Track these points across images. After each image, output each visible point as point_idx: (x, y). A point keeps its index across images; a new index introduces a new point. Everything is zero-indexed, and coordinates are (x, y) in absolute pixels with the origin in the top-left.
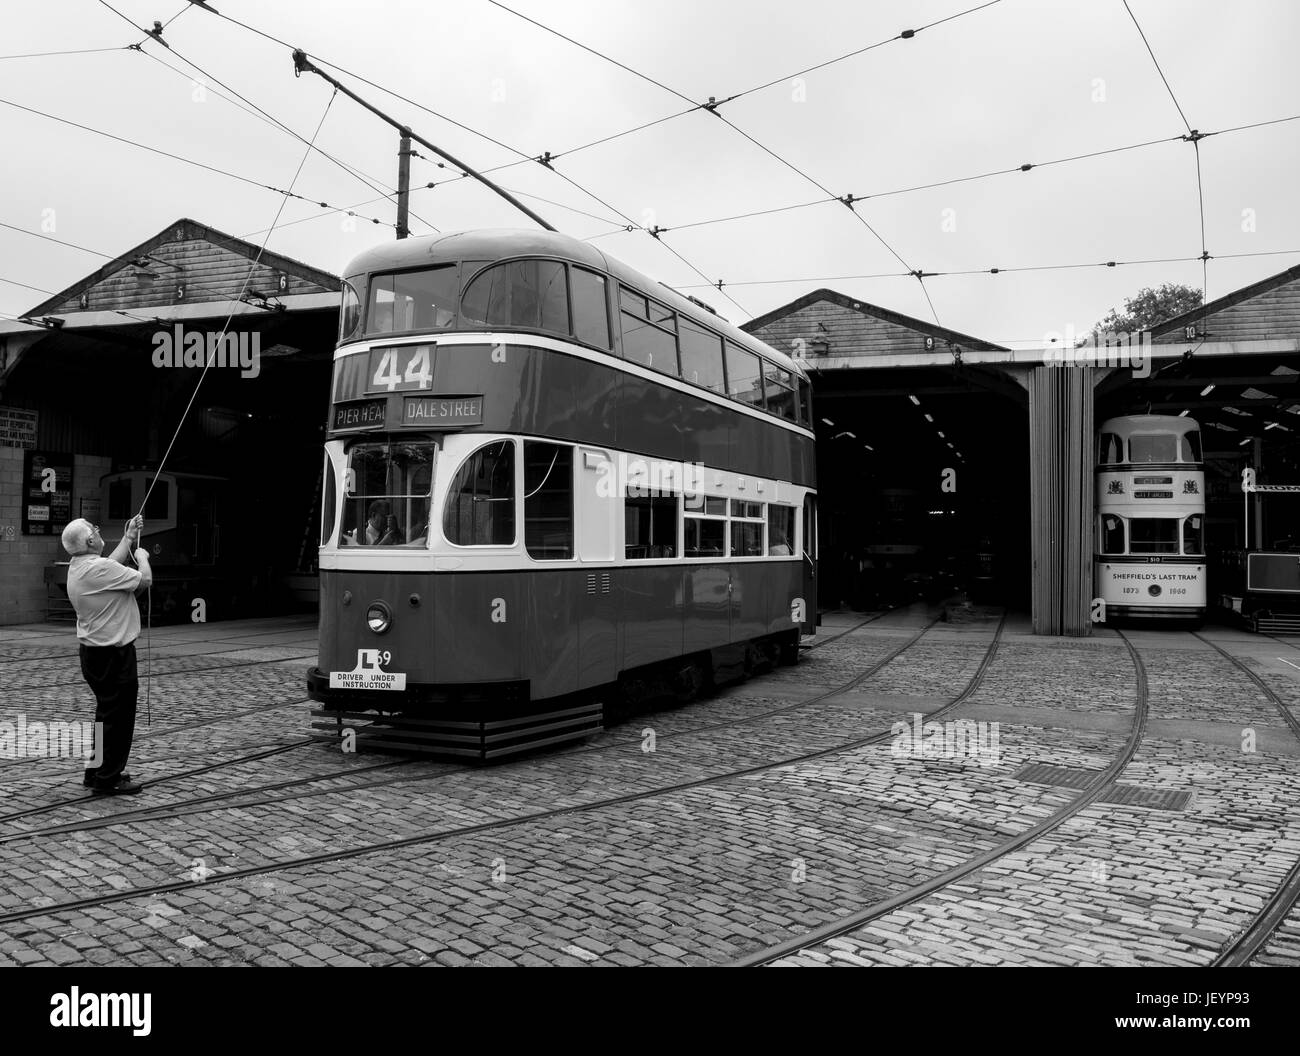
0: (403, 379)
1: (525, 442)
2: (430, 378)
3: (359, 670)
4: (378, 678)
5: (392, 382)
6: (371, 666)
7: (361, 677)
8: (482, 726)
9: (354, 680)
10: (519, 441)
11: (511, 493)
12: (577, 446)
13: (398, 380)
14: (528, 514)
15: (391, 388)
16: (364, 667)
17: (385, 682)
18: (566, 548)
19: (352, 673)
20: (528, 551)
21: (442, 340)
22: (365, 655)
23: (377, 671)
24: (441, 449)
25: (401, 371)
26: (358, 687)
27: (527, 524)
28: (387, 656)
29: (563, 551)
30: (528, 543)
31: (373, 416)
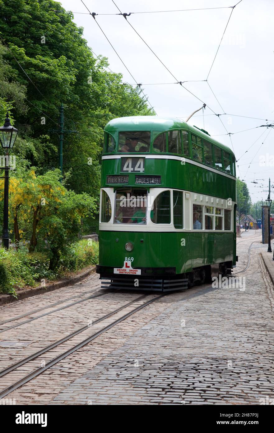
0: (134, 169)
1: (173, 191)
2: (143, 169)
3: (124, 268)
4: (132, 270)
5: (130, 169)
6: (129, 267)
7: (126, 270)
8: (163, 281)
9: (123, 271)
10: (172, 190)
11: (169, 207)
12: (184, 191)
13: (132, 169)
14: (174, 214)
15: (130, 172)
16: (126, 267)
17: (134, 272)
18: (181, 225)
19: (122, 269)
20: (174, 226)
21: (147, 157)
22: (126, 264)
23: (131, 268)
24: (149, 192)
25: (133, 166)
26: (125, 274)
27: (174, 217)
28: (132, 259)
29: (180, 226)
30: (174, 223)
31: (123, 181)
